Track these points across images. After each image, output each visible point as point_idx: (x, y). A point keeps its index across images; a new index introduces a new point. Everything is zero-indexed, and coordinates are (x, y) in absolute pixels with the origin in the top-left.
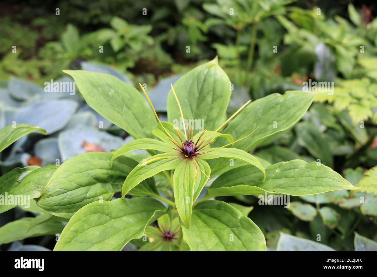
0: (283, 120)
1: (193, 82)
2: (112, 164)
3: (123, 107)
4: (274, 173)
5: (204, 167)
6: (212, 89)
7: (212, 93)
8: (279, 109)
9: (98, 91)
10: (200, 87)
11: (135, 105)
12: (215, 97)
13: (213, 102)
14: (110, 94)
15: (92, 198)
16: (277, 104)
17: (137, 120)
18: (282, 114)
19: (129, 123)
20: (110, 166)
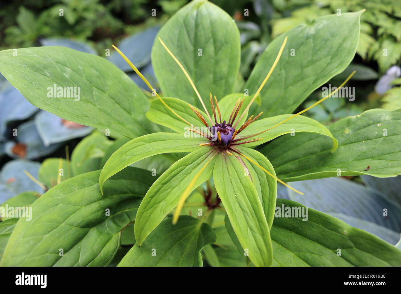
0: (325, 57)
1: (180, 32)
2: (103, 188)
3: (92, 92)
4: (343, 136)
5: (257, 160)
6: (210, 35)
7: (211, 40)
8: (312, 45)
9: (45, 75)
10: (192, 36)
11: (109, 83)
12: (218, 44)
13: (216, 53)
14: (67, 76)
15: (89, 263)
16: (308, 38)
17: (119, 104)
18: (319, 50)
19: (108, 114)
20: (100, 192)
